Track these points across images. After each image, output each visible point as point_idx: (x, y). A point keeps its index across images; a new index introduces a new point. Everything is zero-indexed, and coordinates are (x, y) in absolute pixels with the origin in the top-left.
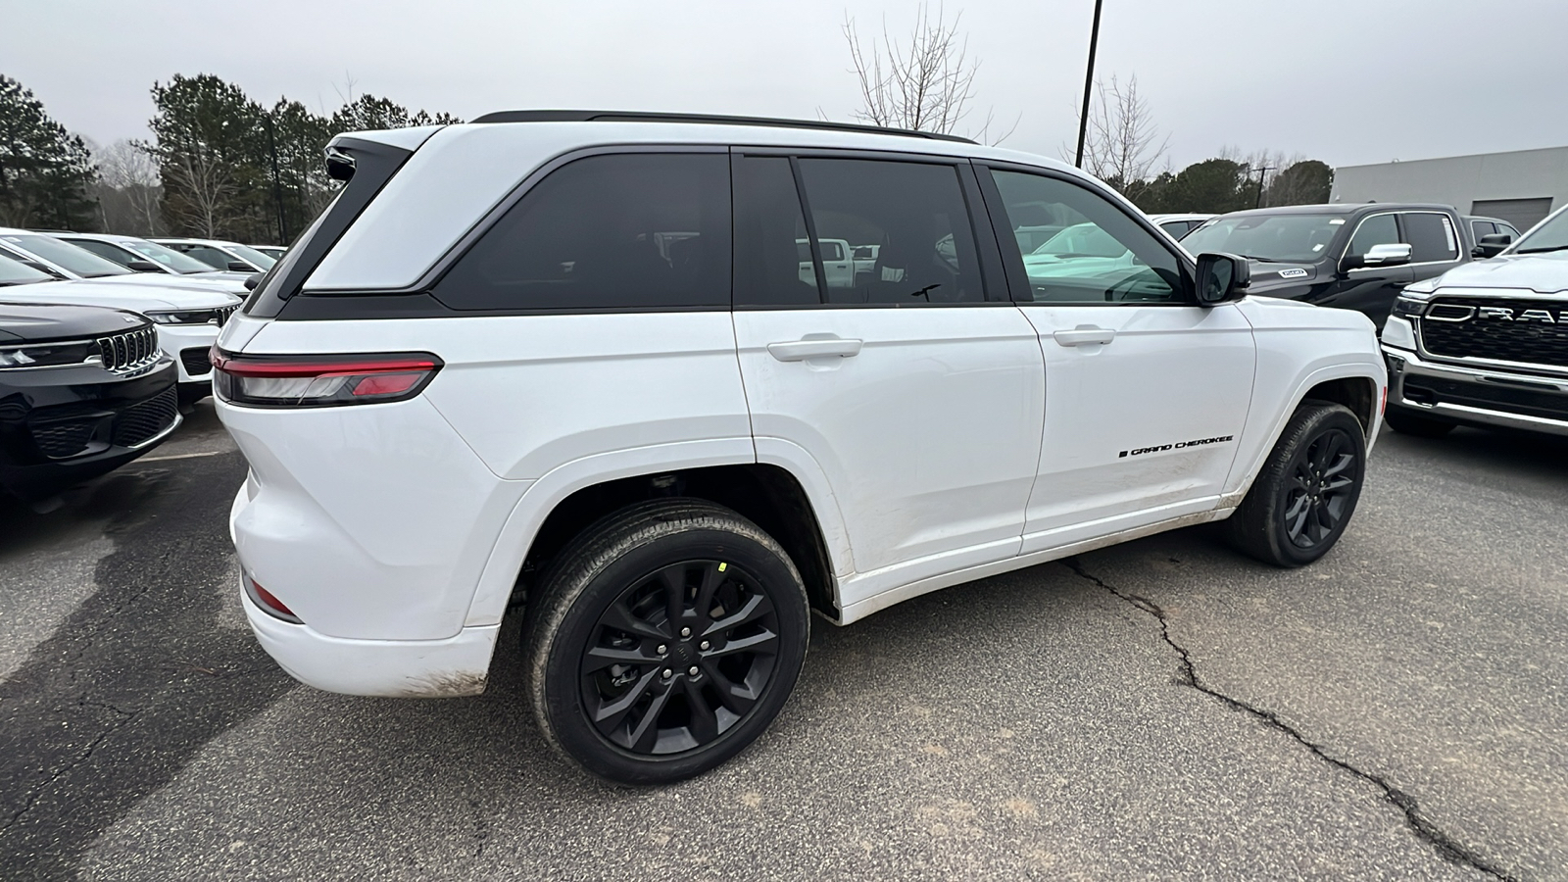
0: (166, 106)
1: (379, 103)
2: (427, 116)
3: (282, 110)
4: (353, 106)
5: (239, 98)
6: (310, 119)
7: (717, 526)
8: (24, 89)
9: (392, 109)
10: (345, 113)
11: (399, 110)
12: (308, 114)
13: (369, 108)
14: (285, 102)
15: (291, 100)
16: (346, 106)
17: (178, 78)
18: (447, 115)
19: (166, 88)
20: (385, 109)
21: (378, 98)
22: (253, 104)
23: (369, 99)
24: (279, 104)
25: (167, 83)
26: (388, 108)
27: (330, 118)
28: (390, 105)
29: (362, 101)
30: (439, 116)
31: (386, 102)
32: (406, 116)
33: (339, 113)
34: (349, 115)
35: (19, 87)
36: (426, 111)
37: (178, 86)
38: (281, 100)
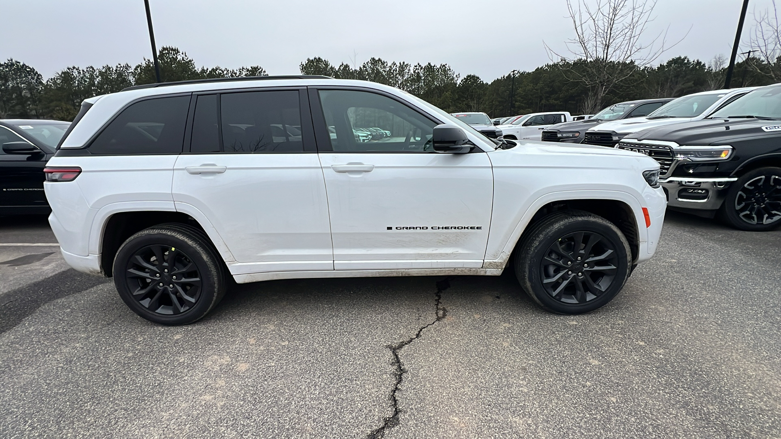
0: (304, 71)
1: (377, 61)
2: (395, 64)
3: (342, 68)
4: (367, 63)
5: (327, 65)
6: (351, 71)
7: (169, 233)
8: (263, 70)
9: (381, 63)
10: (364, 67)
11: (384, 63)
12: (350, 68)
13: (373, 63)
14: (343, 64)
15: (345, 64)
16: (364, 63)
17: (308, 60)
18: (404, 63)
19: (304, 64)
20: (379, 63)
21: (377, 59)
22: (332, 67)
23: (373, 59)
24: (341, 66)
25: (305, 62)
26: (380, 62)
27: (358, 69)
28: (381, 61)
29: (371, 60)
30: (400, 64)
31: (379, 60)
32: (387, 65)
33: (362, 67)
34: (365, 67)
35: (262, 70)
36: (395, 62)
37: (308, 63)
38: (341, 64)
